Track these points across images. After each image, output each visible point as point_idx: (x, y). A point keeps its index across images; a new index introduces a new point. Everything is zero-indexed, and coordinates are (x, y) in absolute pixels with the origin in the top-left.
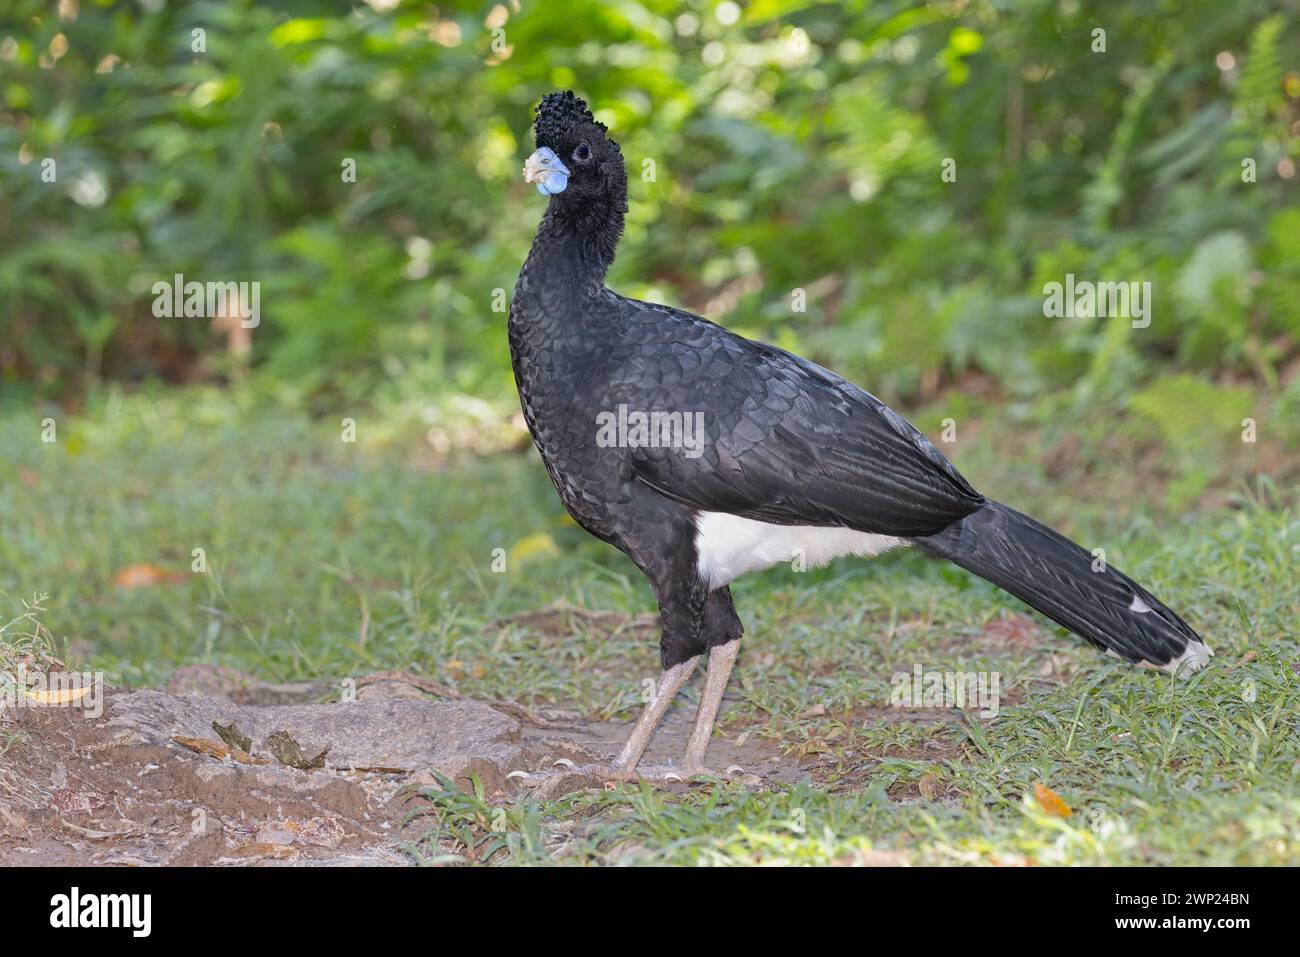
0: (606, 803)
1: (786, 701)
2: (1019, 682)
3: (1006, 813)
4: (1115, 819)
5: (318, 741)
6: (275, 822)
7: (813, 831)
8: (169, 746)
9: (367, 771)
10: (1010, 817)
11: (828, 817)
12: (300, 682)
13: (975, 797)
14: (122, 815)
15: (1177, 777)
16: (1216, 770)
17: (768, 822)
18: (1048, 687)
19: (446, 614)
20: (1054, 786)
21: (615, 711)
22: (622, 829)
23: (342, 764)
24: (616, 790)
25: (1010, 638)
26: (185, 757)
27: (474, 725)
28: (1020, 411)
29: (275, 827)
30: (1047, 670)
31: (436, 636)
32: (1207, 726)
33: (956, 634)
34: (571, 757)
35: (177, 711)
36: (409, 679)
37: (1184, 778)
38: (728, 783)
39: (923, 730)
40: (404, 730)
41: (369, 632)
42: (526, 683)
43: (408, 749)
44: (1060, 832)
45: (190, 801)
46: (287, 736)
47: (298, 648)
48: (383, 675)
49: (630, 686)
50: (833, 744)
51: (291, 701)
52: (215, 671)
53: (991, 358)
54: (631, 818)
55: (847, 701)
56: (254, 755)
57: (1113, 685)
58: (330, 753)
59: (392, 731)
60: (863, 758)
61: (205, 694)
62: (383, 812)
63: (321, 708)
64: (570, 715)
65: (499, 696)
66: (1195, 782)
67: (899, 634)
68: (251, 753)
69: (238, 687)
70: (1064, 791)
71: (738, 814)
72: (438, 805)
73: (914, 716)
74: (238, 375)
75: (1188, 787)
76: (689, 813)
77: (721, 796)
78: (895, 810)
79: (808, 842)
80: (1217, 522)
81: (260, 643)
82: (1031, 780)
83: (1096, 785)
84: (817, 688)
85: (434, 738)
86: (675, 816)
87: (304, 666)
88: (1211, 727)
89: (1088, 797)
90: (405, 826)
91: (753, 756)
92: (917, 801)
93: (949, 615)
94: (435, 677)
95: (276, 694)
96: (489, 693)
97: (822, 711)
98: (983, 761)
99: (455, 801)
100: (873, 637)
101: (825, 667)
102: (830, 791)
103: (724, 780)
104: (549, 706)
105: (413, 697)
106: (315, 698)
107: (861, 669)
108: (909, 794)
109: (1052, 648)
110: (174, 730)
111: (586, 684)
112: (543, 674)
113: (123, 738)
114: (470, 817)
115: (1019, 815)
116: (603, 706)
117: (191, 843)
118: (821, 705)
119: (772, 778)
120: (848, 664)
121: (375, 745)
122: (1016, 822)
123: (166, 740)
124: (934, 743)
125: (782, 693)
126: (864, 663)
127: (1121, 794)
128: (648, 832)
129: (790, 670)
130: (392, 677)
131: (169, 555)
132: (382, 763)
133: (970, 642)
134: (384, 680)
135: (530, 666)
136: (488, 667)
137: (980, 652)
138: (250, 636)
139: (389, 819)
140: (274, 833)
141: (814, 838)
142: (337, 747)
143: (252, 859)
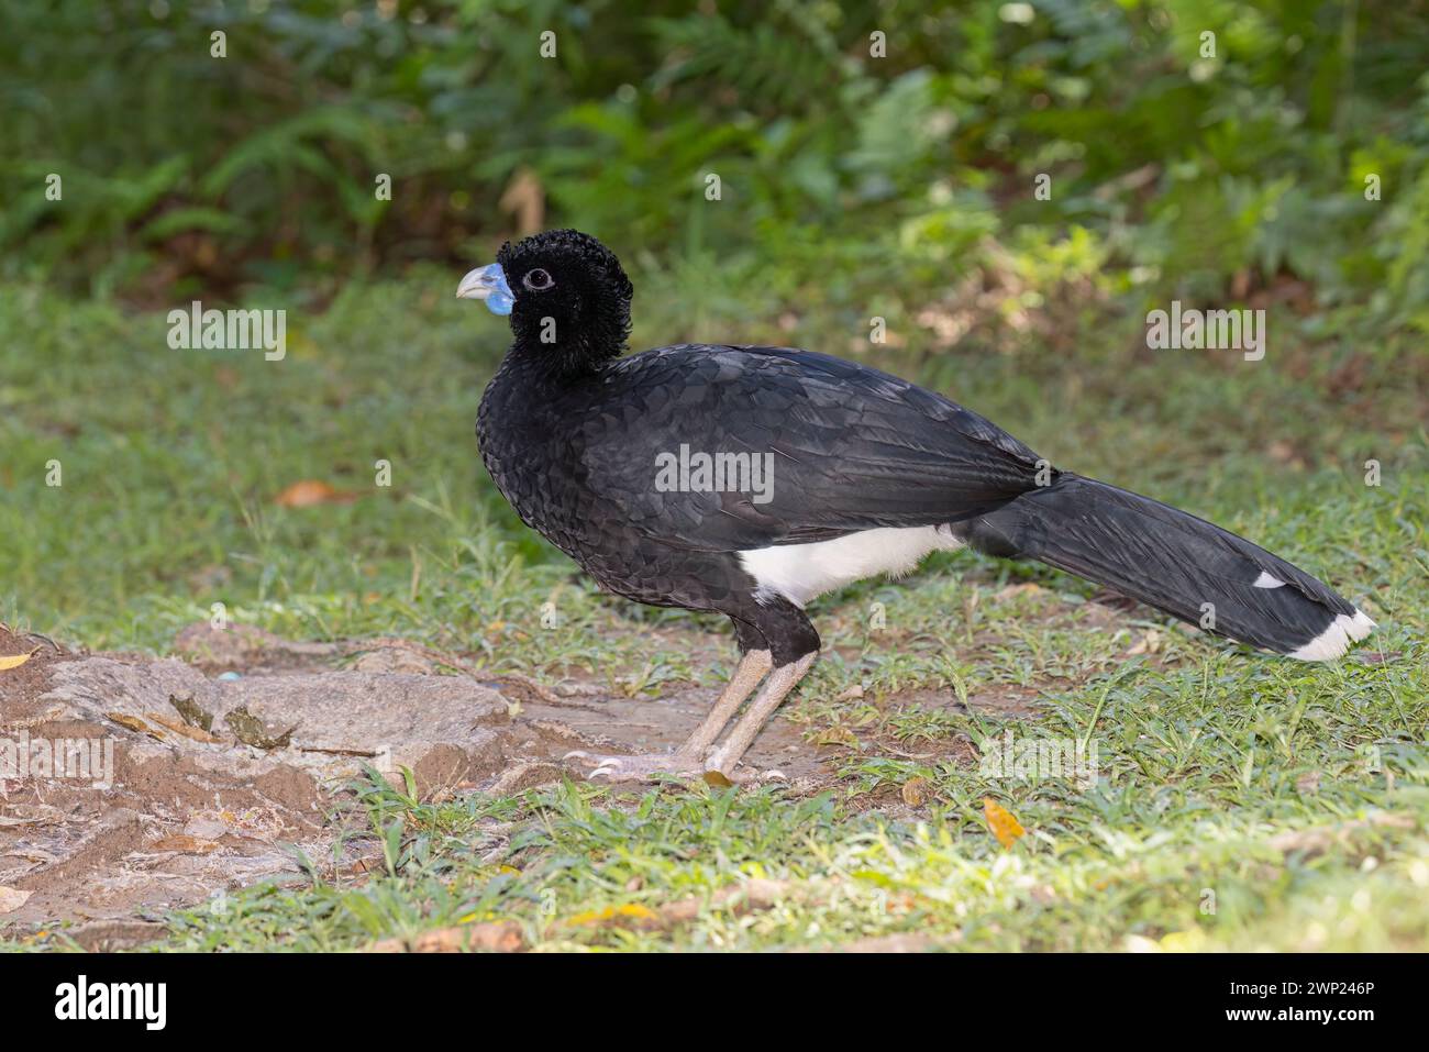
5: (288, 717)
6: (211, 811)
8: (105, 723)
9: (334, 753)
14: (42, 800)
21: (642, 685)
23: (309, 744)
26: (121, 736)
27: (458, 704)
29: (208, 818)
35: (131, 682)
40: (383, 708)
43: (385, 729)
45: (120, 785)
46: (246, 712)
56: (212, 733)
58: (300, 731)
59: (371, 708)
64: (592, 690)
68: (209, 730)
85: (415, 717)
91: (772, 744)
92: (899, 807)
105: (416, 667)
108: (891, 798)
110: (119, 704)
113: (55, 713)
117: (97, 835)
121: (351, 723)
123: (103, 716)
130: (395, 644)
132: (352, 745)
134: (387, 648)
140: (205, 823)
142: (310, 725)
143: (166, 856)
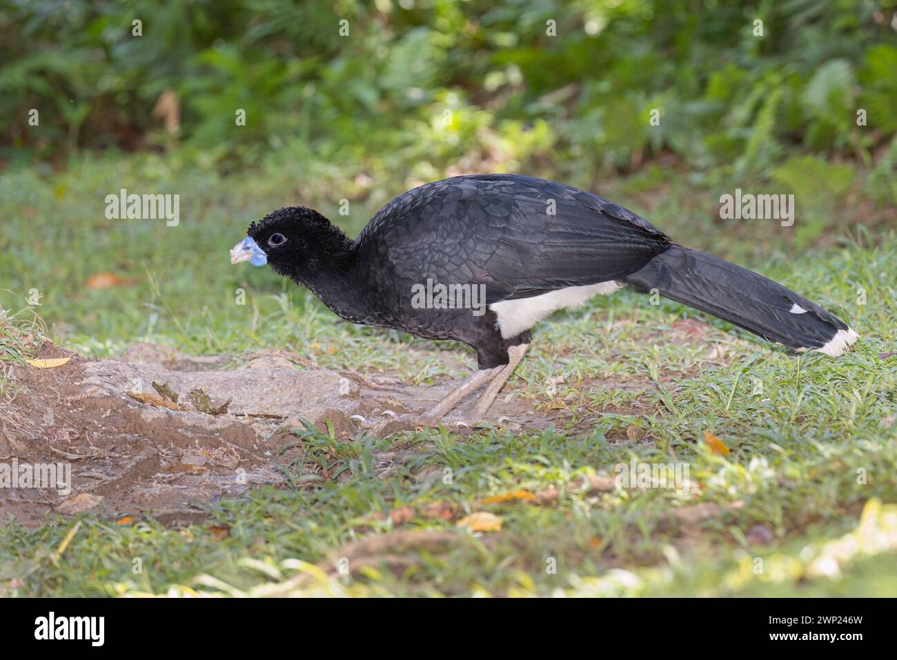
0: (417, 440)
1: (537, 374)
2: (695, 363)
3: (686, 451)
4: (759, 457)
5: (223, 396)
6: (194, 450)
7: (556, 463)
8: (123, 398)
9: (255, 416)
10: (688, 454)
11: (566, 453)
12: (211, 355)
13: (665, 441)
14: (91, 444)
15: (801, 429)
16: (827, 425)
17: (526, 457)
18: (714, 366)
19: (310, 311)
20: (718, 434)
21: (423, 378)
22: (427, 459)
23: (239, 412)
24: (424, 433)
25: (690, 332)
26: (134, 405)
27: (328, 387)
28: (697, 178)
29: (194, 454)
30: (714, 355)
31: (303, 326)
32: (821, 395)
33: (653, 330)
34: (393, 409)
35: (129, 374)
36: (285, 354)
37: (806, 430)
38: (499, 428)
39: (630, 394)
40: (281, 389)
41: (258, 322)
42: (363, 359)
43: (284, 402)
44: (722, 466)
45: (136, 435)
46: (202, 392)
47: (210, 333)
48: (267, 352)
49: (434, 362)
50: (569, 403)
51: (205, 368)
52: (154, 347)
53: (678, 142)
54: (433, 451)
55: (579, 374)
56: (180, 405)
57: (758, 366)
58: (231, 404)
59: (273, 390)
60: (590, 413)
61: (148, 362)
62: (266, 445)
63: (226, 373)
64: (393, 381)
65: (345, 367)
66: (813, 433)
67: (615, 329)
68: (178, 403)
69: (170, 359)
70: (724, 437)
71: (506, 450)
72: (304, 440)
73: (624, 385)
74: (170, 146)
75: (808, 436)
76: (472, 449)
77: (494, 437)
78: (611, 449)
79: (552, 470)
80: (829, 255)
81: (184, 328)
82: (702, 430)
83: (746, 434)
84: (559, 365)
85: (301, 395)
86: (463, 451)
87: (214, 345)
88: (824, 396)
89: (740, 442)
90: (281, 454)
91: (515, 410)
92: (626, 442)
93: (648, 317)
94: (302, 353)
95: (195, 364)
96: (338, 365)
97: (562, 381)
98: (670, 416)
99: (315, 438)
100: (597, 331)
101: (564, 351)
102: (567, 436)
103: (495, 426)
104: (379, 374)
105: (288, 367)
106: (221, 366)
107: (589, 352)
108: (620, 437)
109: (717, 340)
110: (126, 387)
111: (404, 360)
112: (375, 353)
113: (92, 392)
114: (325, 449)
115: (694, 453)
116: (414, 375)
117: (137, 463)
118: (562, 377)
119: (528, 425)
120: (580, 349)
121: (262, 399)
122: (692, 458)
123: (121, 394)
124: (637, 403)
125: (535, 368)
126: (591, 349)
127: (763, 440)
128: (444, 461)
129: (541, 353)
130: (273, 354)
131: (123, 267)
132: (266, 411)
133: (662, 336)
134: (268, 355)
135: (366, 347)
136: (338, 347)
137: (669, 342)
138: (178, 324)
139: (270, 449)
140: (193, 457)
141: (557, 467)
142: (236, 400)
143: (178, 475)
